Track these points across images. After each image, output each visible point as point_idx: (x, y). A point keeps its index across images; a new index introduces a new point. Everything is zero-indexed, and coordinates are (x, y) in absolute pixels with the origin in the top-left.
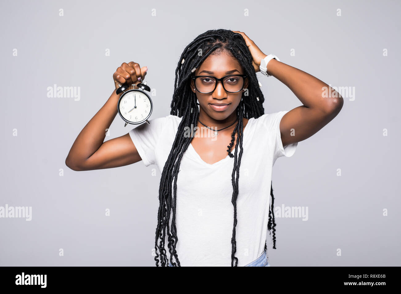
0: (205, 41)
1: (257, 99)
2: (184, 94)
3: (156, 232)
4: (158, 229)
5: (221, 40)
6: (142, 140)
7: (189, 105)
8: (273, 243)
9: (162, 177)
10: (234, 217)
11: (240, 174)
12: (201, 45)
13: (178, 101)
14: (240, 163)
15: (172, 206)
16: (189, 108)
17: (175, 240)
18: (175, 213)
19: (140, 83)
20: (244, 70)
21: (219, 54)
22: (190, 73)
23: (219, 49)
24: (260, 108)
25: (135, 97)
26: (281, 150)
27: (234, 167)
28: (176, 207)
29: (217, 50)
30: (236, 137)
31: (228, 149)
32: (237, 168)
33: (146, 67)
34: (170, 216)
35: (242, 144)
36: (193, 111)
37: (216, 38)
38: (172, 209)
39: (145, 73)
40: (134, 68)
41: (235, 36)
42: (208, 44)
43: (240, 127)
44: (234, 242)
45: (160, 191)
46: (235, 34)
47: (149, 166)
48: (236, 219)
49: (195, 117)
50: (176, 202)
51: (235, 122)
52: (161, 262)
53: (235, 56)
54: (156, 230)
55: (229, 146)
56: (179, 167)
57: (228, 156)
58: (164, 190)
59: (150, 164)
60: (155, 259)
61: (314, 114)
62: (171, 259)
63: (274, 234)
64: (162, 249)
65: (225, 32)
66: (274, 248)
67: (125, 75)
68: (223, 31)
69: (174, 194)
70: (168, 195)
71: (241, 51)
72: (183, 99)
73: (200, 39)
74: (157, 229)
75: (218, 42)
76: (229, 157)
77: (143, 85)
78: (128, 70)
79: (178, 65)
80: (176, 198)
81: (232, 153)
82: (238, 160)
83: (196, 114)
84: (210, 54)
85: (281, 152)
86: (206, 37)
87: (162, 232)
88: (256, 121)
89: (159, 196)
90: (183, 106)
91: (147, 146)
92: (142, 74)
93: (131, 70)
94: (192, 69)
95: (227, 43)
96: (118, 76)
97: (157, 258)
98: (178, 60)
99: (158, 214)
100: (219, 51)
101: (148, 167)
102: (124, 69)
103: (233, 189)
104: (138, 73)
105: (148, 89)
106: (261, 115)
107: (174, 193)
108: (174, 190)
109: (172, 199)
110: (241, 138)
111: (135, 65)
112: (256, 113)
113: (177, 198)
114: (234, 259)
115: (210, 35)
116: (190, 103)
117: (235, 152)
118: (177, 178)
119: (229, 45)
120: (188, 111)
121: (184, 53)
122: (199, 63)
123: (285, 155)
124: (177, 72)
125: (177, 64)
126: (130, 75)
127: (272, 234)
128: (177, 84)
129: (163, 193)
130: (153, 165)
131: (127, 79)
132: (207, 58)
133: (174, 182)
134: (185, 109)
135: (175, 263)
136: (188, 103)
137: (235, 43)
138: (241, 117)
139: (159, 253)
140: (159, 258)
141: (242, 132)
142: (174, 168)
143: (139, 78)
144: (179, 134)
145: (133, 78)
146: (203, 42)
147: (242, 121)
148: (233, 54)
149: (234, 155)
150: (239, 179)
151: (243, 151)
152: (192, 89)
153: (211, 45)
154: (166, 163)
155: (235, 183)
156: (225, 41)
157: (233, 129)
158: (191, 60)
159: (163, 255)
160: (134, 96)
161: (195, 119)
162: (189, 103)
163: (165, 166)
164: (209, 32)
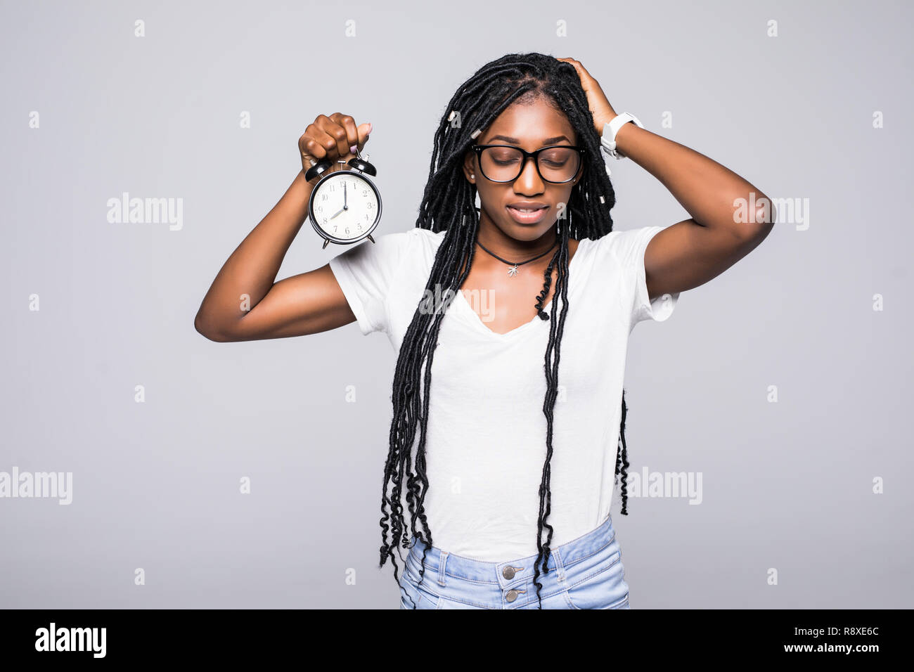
0: (501, 75)
1: (599, 200)
2: (452, 184)
3: (385, 470)
4: (390, 461)
5: (535, 74)
6: (357, 279)
7: (459, 208)
8: (622, 503)
9: (400, 356)
10: (547, 442)
11: (561, 354)
12: (493, 82)
13: (437, 199)
14: (562, 331)
15: (420, 415)
16: (458, 215)
17: (422, 486)
18: (426, 432)
19: (354, 157)
20: (579, 137)
21: (530, 104)
22: (468, 140)
23: (530, 93)
24: (605, 218)
25: (345, 186)
26: (644, 307)
27: (548, 339)
28: (427, 418)
29: (525, 94)
30: (554, 277)
31: (537, 302)
32: (555, 341)
33: (369, 124)
34: (415, 437)
35: (567, 292)
36: (467, 222)
37: (524, 69)
38: (419, 422)
39: (366, 138)
40: (342, 126)
41: (561, 69)
42: (508, 81)
43: (564, 259)
44: (545, 490)
45: (396, 384)
46: (563, 65)
47: (370, 334)
48: (551, 447)
49: (471, 235)
50: (428, 409)
51: (553, 247)
52: (393, 531)
53: (562, 109)
54: (384, 465)
55: (540, 295)
56: (437, 337)
57: (537, 318)
58: (404, 384)
59: (372, 329)
60: (382, 524)
61: (715, 239)
62: (413, 525)
63: (625, 484)
64: (396, 504)
65: (541, 59)
66: (624, 512)
67: (326, 139)
68: (537, 57)
69: (425, 392)
70: (412, 393)
71: (575, 100)
72: (447, 194)
73: (491, 72)
74: (387, 462)
75: (528, 78)
76: (540, 319)
77: (362, 162)
78: (331, 130)
79: (441, 124)
80: (428, 401)
81: (544, 311)
82: (557, 326)
83: (472, 227)
84: (511, 102)
85: (646, 312)
86: (504, 68)
87: (398, 469)
88: (594, 246)
89: (393, 395)
90: (447, 209)
91: (369, 293)
92: (360, 139)
93: (336, 130)
94: (473, 132)
95: (547, 81)
96: (311, 144)
97: (385, 522)
98: (442, 113)
99: (391, 431)
100: (531, 96)
101: (368, 336)
102: (321, 127)
103: (546, 385)
104: (352, 136)
105: (371, 170)
106: (606, 234)
107: (425, 389)
108: (425, 383)
109: (420, 402)
110: (563, 281)
111: (346, 120)
112: (595, 230)
113: (430, 402)
114: (543, 527)
115: (513, 64)
116: (461, 205)
117: (552, 309)
118: (432, 360)
119: (551, 85)
120: (457, 220)
121: (456, 99)
122: (487, 120)
123: (653, 317)
124: (438, 139)
125: (440, 122)
126: (336, 140)
127: (621, 484)
128: (436, 163)
129: (402, 389)
130: (378, 332)
131: (328, 150)
132: (506, 110)
133: (426, 368)
134: (451, 215)
135: (420, 533)
136: (456, 205)
137: (562, 82)
138: (565, 239)
139: (390, 512)
140: (389, 522)
141: (568, 268)
142: (425, 339)
143: (354, 148)
144: (436, 269)
145: (342, 146)
146: (497, 77)
147: (566, 246)
148: (559, 103)
149: (549, 314)
150: (560, 366)
151: (568, 307)
152: (467, 176)
153: (513, 83)
154: (409, 328)
155: (550, 373)
156: (542, 78)
157: (548, 261)
158: (471, 113)
159: (397, 517)
160: (343, 185)
161: (470, 239)
162: (459, 205)
163: (406, 335)
164: (510, 59)
